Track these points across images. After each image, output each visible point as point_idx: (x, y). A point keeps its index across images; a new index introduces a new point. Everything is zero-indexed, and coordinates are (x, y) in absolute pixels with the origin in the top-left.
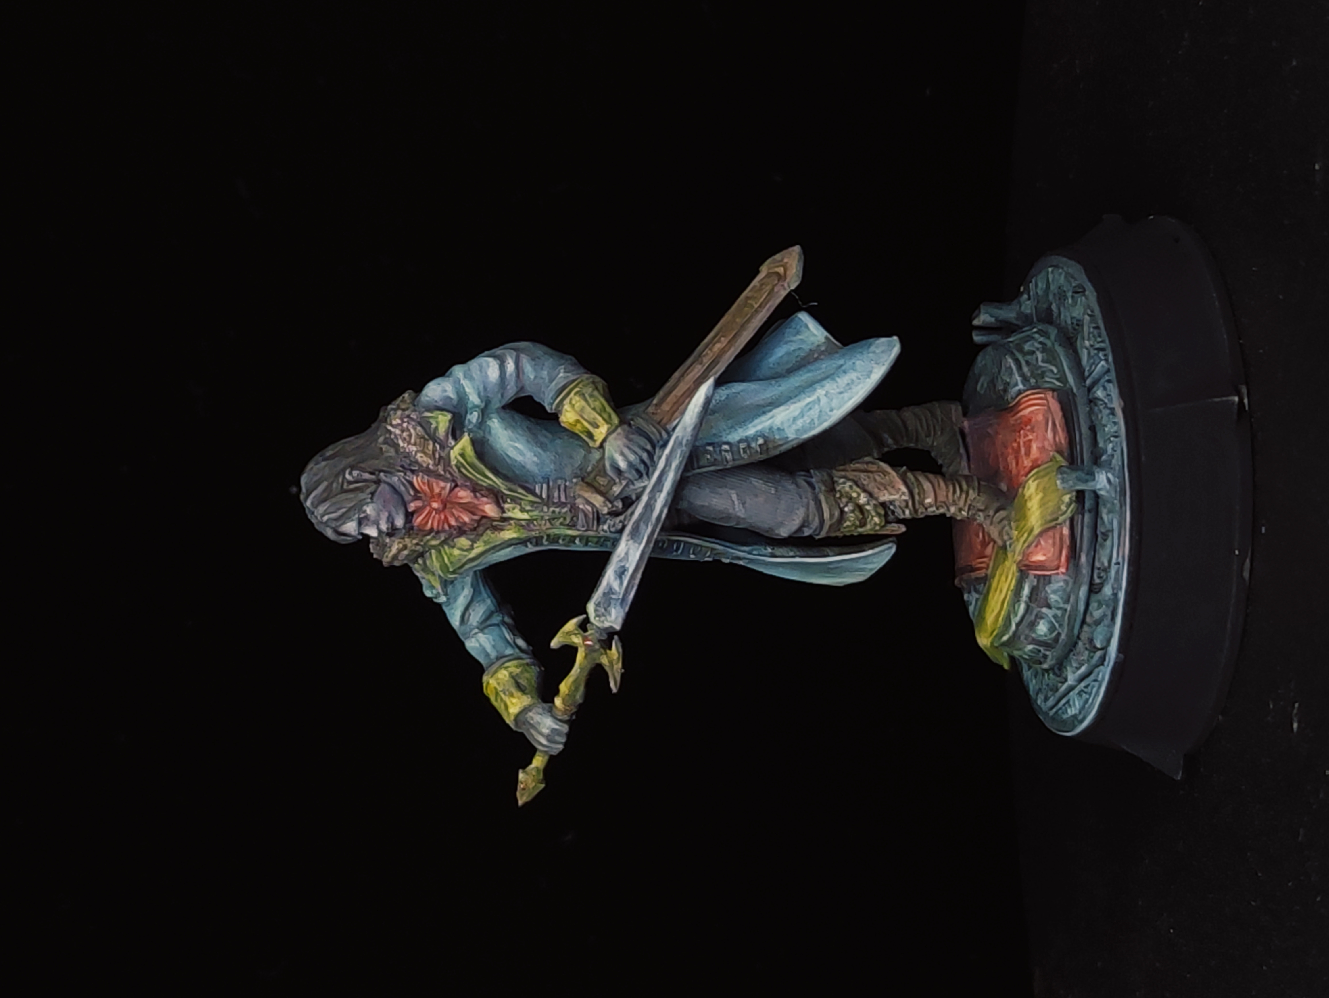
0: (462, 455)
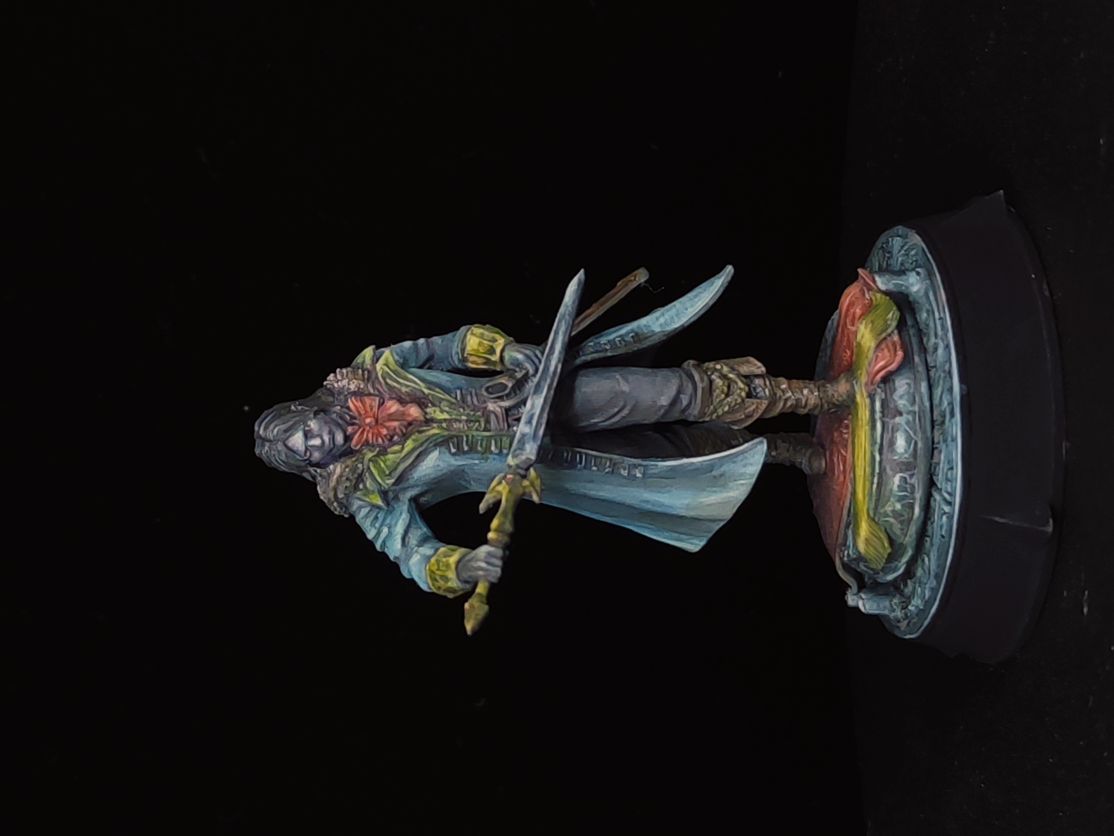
0: (386, 365)
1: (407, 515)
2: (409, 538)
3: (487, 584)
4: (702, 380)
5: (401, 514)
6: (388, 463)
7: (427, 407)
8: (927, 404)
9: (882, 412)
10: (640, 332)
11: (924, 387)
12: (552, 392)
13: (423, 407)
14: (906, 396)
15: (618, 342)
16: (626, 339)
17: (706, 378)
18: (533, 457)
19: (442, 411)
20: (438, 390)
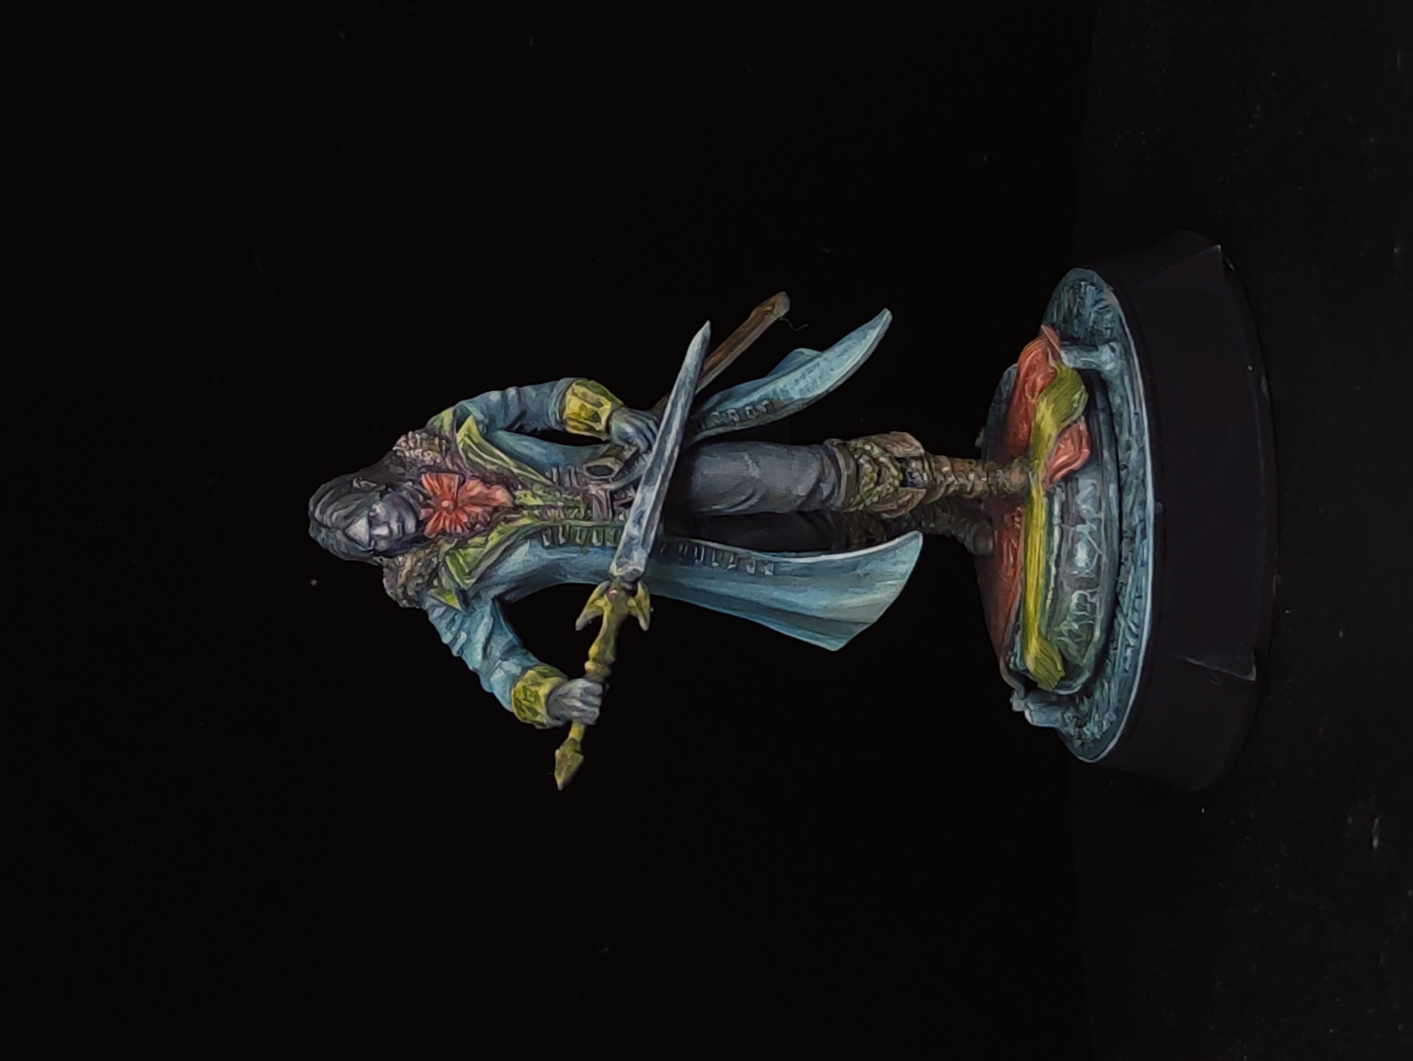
0: (469, 437)
1: (490, 619)
2: (492, 648)
3: (582, 727)
4: (848, 467)
5: (483, 617)
6: (469, 559)
7: (516, 489)
8: (1115, 512)
9: (1062, 517)
10: (775, 397)
11: (1113, 488)
12: (667, 484)
13: (512, 489)
14: (1091, 500)
15: (748, 413)
16: (759, 407)
17: (852, 464)
18: (641, 569)
19: (534, 495)
20: (529, 469)
